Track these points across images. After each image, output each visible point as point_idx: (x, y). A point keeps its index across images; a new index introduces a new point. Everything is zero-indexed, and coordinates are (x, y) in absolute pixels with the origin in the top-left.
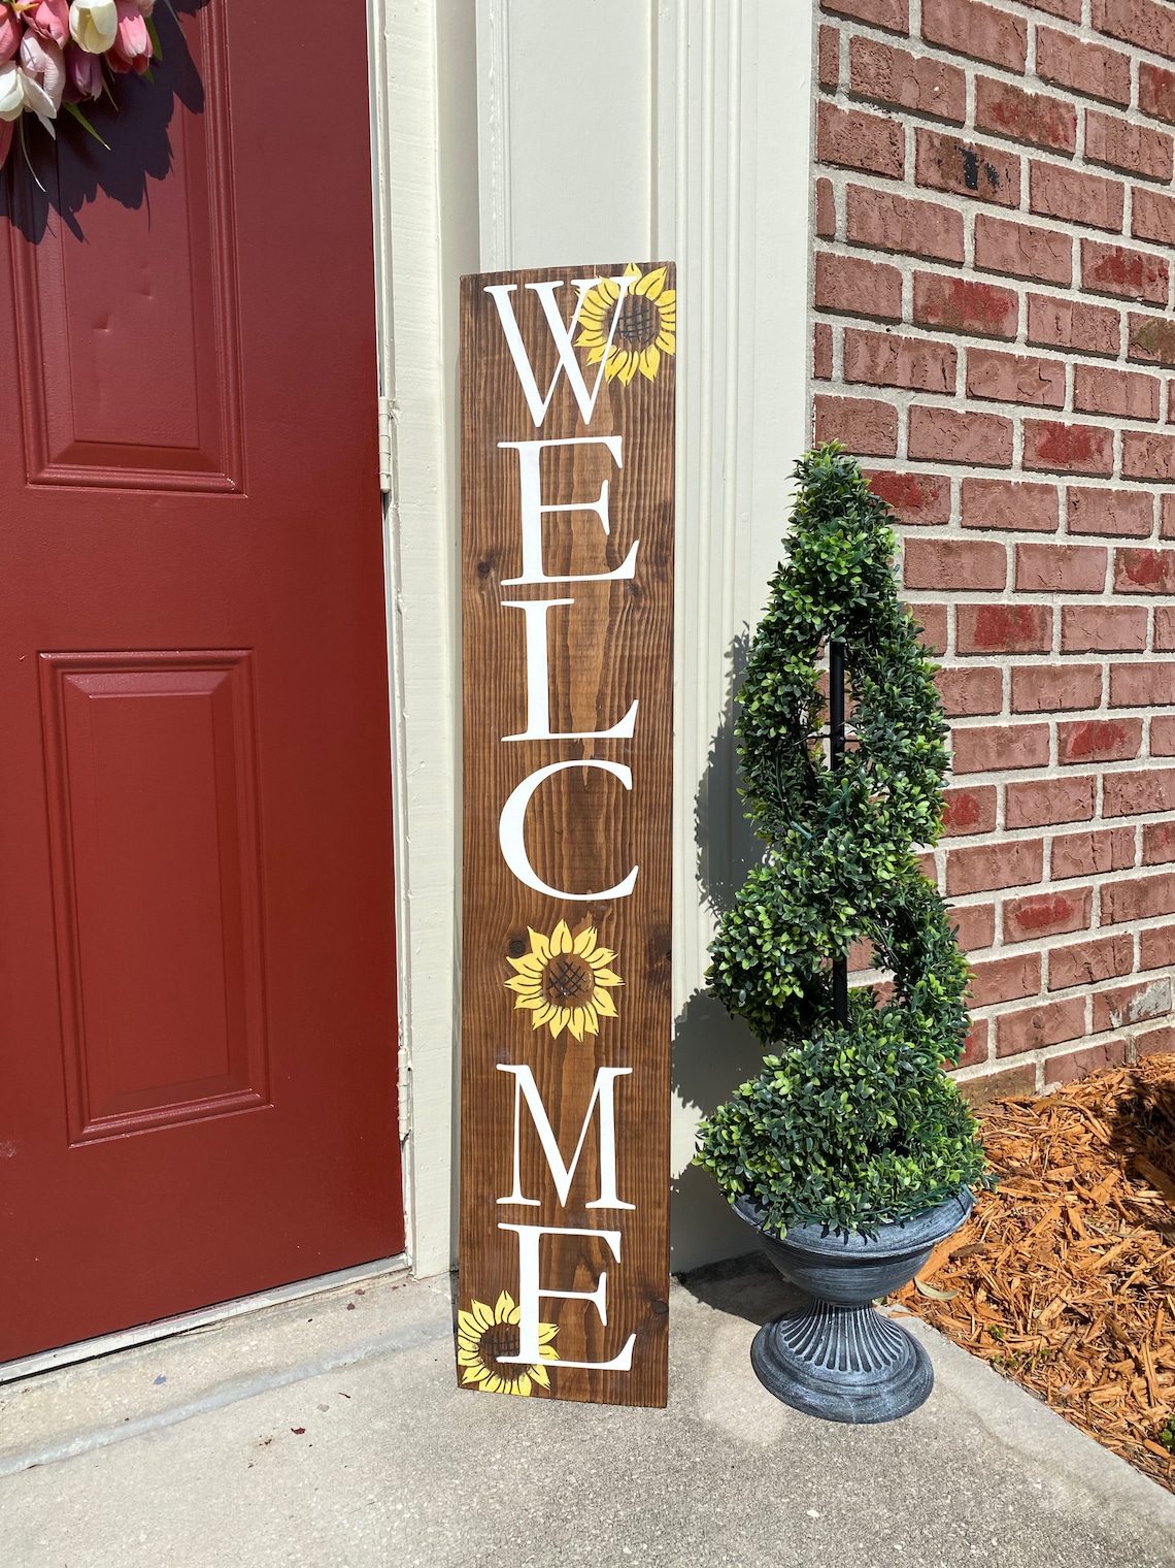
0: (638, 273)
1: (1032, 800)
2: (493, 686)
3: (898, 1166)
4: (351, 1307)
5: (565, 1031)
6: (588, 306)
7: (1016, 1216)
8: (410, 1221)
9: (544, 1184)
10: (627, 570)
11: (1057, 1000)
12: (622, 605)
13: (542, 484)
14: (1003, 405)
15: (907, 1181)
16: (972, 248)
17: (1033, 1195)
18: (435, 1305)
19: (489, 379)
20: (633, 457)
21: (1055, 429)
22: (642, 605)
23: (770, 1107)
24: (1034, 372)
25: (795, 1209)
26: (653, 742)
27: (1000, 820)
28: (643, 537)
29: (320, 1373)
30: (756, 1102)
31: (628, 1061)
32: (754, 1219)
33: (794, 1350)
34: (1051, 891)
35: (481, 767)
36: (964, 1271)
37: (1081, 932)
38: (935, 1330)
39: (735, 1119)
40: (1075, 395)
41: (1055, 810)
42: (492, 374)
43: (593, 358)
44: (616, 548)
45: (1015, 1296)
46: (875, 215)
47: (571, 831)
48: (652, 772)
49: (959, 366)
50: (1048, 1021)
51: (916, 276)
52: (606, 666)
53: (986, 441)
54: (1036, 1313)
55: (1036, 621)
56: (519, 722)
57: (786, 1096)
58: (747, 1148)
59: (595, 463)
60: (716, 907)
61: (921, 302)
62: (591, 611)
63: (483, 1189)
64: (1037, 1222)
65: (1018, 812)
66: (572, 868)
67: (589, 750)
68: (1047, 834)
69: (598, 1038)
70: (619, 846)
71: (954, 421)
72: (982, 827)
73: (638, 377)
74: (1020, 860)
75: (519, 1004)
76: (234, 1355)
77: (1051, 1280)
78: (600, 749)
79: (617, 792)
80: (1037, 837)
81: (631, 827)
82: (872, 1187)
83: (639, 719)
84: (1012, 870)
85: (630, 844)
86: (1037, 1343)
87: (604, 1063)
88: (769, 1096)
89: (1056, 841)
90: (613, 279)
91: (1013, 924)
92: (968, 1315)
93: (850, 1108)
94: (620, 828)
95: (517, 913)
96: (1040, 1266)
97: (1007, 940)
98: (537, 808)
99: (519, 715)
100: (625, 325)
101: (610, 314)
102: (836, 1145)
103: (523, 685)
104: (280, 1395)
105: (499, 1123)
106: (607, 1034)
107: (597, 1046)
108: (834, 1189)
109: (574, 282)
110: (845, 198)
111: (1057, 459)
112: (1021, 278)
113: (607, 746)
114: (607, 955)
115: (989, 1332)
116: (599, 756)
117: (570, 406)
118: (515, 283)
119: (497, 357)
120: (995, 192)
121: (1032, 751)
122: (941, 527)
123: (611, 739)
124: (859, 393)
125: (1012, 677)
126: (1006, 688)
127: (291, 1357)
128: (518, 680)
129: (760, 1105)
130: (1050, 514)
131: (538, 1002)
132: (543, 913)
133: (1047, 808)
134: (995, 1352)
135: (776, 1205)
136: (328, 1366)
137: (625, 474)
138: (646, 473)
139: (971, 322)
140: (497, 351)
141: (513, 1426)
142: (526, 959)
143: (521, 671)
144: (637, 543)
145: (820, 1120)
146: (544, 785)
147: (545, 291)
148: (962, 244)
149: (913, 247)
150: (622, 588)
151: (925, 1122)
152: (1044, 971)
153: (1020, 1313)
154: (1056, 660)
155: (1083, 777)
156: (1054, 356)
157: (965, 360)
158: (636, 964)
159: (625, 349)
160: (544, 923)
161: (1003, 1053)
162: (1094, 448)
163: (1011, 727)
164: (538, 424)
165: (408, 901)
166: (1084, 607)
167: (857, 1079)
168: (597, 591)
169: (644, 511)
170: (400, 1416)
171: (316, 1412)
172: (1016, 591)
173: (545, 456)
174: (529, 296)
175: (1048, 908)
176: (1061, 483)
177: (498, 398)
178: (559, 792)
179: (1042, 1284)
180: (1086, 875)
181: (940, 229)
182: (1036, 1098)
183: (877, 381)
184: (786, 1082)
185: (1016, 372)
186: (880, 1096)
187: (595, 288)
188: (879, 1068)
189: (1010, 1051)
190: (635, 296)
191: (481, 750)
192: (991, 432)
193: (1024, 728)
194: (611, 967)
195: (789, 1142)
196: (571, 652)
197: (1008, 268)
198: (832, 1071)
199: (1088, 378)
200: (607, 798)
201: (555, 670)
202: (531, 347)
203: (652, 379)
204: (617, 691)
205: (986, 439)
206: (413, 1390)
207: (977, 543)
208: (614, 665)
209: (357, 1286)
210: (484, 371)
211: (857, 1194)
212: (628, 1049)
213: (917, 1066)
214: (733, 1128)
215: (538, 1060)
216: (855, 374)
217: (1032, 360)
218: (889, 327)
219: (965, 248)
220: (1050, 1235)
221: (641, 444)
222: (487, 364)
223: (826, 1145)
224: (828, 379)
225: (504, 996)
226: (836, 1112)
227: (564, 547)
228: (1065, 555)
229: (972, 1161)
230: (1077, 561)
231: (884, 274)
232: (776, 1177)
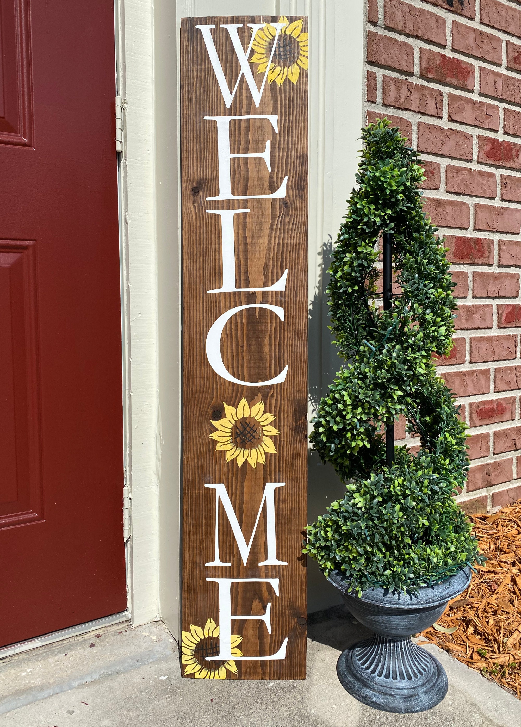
0: (287, 22)
1: (484, 346)
2: (201, 260)
3: (429, 550)
4: (92, 645)
5: (246, 463)
6: (258, 39)
7: (486, 582)
8: (130, 591)
9: (233, 553)
10: (281, 193)
11: (498, 460)
12: (278, 213)
13: (230, 141)
14: (467, 127)
15: (435, 560)
16: (451, 39)
17: (494, 569)
18: (145, 643)
19: (198, 80)
20: (284, 127)
21: (494, 142)
22: (290, 213)
23: (351, 515)
24: (483, 110)
25: (367, 579)
26: (296, 294)
27: (468, 357)
28: (290, 174)
29: (70, 689)
30: (342, 512)
31: (283, 478)
32: (341, 586)
33: (364, 667)
34: (494, 398)
35: (195, 308)
36: (459, 615)
37: (510, 422)
38: (445, 652)
39: (329, 523)
40: (504, 125)
41: (496, 353)
42: (201, 77)
43: (261, 69)
44: (275, 180)
45: (491, 630)
46: (399, 14)
47: (249, 346)
48: (296, 311)
49: (444, 103)
50: (493, 471)
51: (421, 50)
52: (269, 249)
53: (459, 145)
54: (505, 640)
55: (486, 247)
56: (217, 281)
57: (361, 508)
58: (336, 541)
59: (262, 130)
60: (313, 401)
61: (424, 65)
62: (260, 216)
63: (196, 558)
64: (498, 585)
65: (477, 353)
66: (249, 367)
67: (260, 298)
68: (492, 366)
69: (265, 466)
70: (277, 353)
71: (442, 133)
72: (458, 361)
73: (287, 81)
74: (478, 380)
75: (218, 448)
76: (16, 678)
77: (511, 620)
78: (266, 297)
79: (276, 323)
80: (487, 368)
81: (284, 343)
82: (414, 564)
83: (288, 280)
84: (474, 386)
85: (284, 353)
86: (507, 658)
87: (269, 480)
88: (351, 509)
89: (497, 370)
90: (272, 24)
91: (475, 416)
92: (464, 642)
93: (401, 514)
94: (278, 343)
95: (217, 394)
96: (504, 611)
97: (472, 425)
98: (228, 332)
99: (217, 278)
100: (279, 51)
101: (271, 44)
102: (391, 538)
103: (220, 260)
104: (44, 704)
105: (206, 518)
106: (270, 463)
107: (265, 471)
108: (390, 565)
109: (249, 25)
110: (383, 3)
111: (495, 159)
112: (476, 58)
113: (270, 296)
114: (270, 417)
115: (478, 653)
116: (265, 301)
117: (247, 97)
118: (214, 24)
119: (203, 67)
120: (462, 9)
121: (484, 319)
122: (435, 191)
123: (272, 291)
124: (391, 112)
125: (473, 277)
126: (470, 284)
127: (52, 679)
128: (217, 257)
129: (345, 514)
130: (492, 188)
131: (230, 446)
132: (233, 394)
133: (492, 352)
134: (482, 665)
135: (355, 576)
136: (75, 684)
137: (280, 137)
138: (292, 137)
139: (450, 79)
140: (203, 63)
141: (191, 722)
142: (223, 421)
143: (219, 252)
144: (287, 177)
145: (382, 522)
146: (232, 319)
147: (232, 29)
148: (446, 36)
149: (420, 34)
150: (278, 203)
151: (442, 524)
152: (491, 443)
153: (495, 640)
154: (496, 270)
155: (510, 335)
156: (493, 102)
157: (447, 100)
158: (287, 421)
159: (279, 65)
160: (233, 400)
161: (471, 489)
162: (514, 154)
163: (473, 306)
164: (228, 106)
165: (130, 397)
166: (510, 241)
167: (405, 496)
168: (263, 205)
169: (291, 159)
170: (119, 717)
171: (66, 715)
172: (475, 230)
173: (232, 125)
174: (223, 31)
175: (493, 408)
176: (498, 172)
177: (204, 91)
178: (242, 323)
179: (507, 622)
180: (512, 390)
181: (434, 26)
182: (488, 515)
183: (401, 106)
184: (361, 499)
185: (473, 109)
186: (419, 506)
187: (262, 29)
188: (418, 489)
189: (474, 488)
190: (285, 35)
191: (195, 299)
192: (461, 141)
193: (479, 307)
194: (273, 424)
195: (363, 536)
196: (249, 241)
197: (470, 52)
198: (389, 492)
199: (511, 116)
200: (270, 326)
201: (239, 251)
202: (224, 62)
203: (295, 83)
204: (275, 264)
205: (458, 143)
206: (128, 698)
207: (455, 202)
208: (274, 248)
209: (97, 632)
210: (196, 74)
211: (405, 568)
212: (283, 471)
213: (441, 488)
214: (328, 529)
215: (230, 480)
216: (389, 101)
217: (482, 103)
218: (407, 77)
219: (447, 38)
220: (507, 593)
221: (289, 120)
222: (197, 70)
223: (386, 537)
224: (374, 102)
225: (209, 444)
226: (393, 517)
227: (244, 178)
228: (500, 211)
229: (471, 548)
230: (506, 216)
231: (404, 48)
232: (355, 559)
